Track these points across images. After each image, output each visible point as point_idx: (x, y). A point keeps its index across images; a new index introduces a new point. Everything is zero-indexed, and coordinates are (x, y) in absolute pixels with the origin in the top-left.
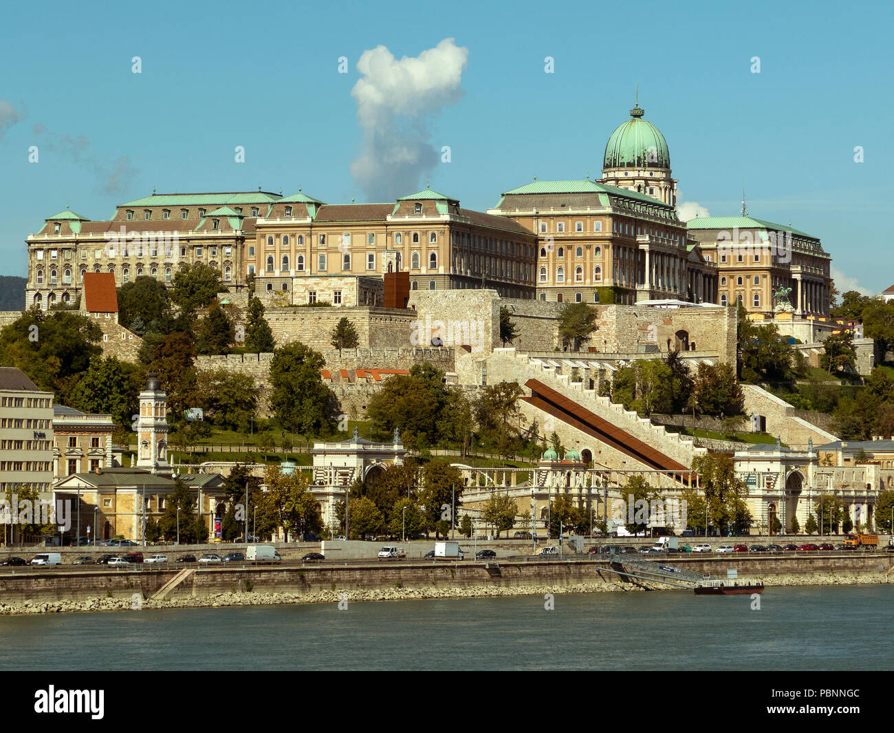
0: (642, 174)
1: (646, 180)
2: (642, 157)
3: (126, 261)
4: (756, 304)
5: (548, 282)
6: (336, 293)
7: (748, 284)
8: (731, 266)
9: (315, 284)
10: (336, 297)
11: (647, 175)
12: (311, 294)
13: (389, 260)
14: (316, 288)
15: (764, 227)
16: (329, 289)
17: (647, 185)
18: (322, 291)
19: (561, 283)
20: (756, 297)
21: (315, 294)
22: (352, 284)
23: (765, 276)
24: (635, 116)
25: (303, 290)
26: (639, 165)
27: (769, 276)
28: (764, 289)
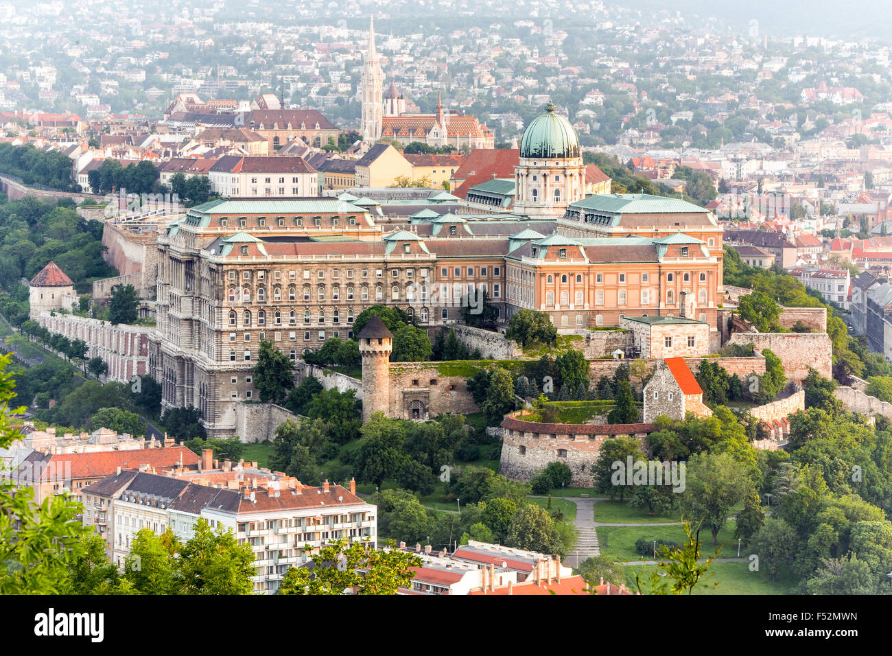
3: (321, 282)
6: (689, 338)
9: (672, 330)
10: (689, 342)
12: (666, 338)
14: (672, 334)
16: (684, 334)
18: (678, 336)
21: (670, 338)
22: (705, 330)
25: (660, 335)
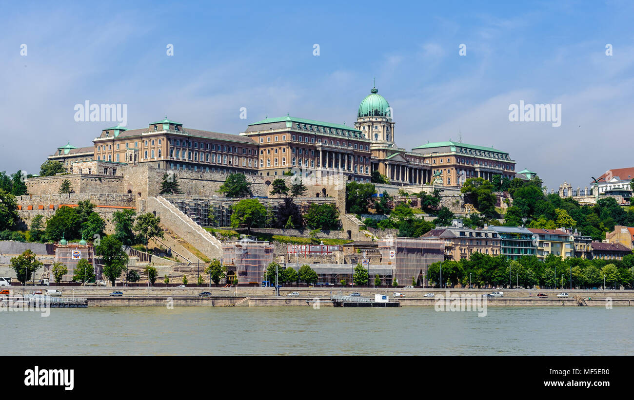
0: (371, 119)
1: (372, 122)
2: (371, 111)
4: (449, 182)
5: (264, 167)
6: (89, 169)
7: (445, 173)
8: (438, 165)
9: (81, 165)
10: (89, 171)
11: (374, 120)
12: (80, 170)
13: (130, 153)
15: (453, 145)
16: (87, 167)
17: (373, 124)
18: (84, 168)
19: (268, 167)
20: (449, 179)
21: (82, 170)
22: (95, 164)
23: (452, 169)
24: (373, 93)
25: (77, 168)
26: (370, 115)
27: (454, 169)
28: (452, 175)
